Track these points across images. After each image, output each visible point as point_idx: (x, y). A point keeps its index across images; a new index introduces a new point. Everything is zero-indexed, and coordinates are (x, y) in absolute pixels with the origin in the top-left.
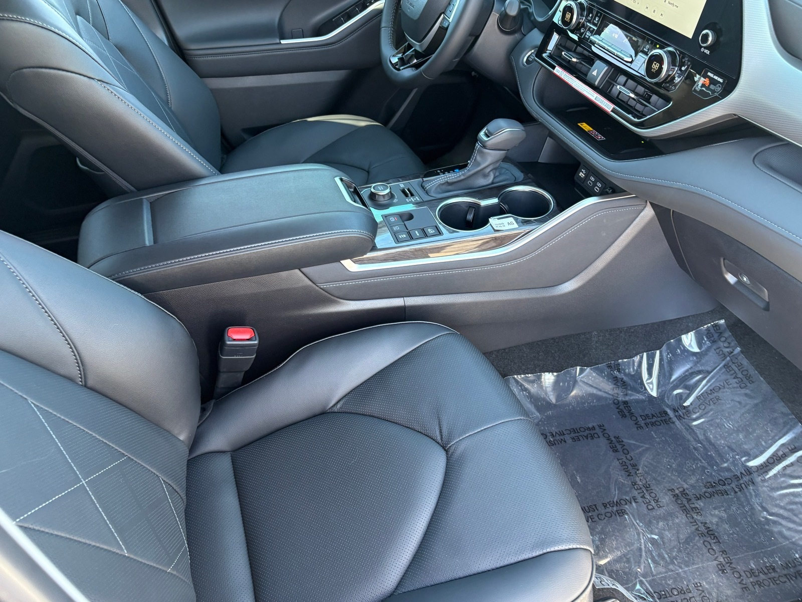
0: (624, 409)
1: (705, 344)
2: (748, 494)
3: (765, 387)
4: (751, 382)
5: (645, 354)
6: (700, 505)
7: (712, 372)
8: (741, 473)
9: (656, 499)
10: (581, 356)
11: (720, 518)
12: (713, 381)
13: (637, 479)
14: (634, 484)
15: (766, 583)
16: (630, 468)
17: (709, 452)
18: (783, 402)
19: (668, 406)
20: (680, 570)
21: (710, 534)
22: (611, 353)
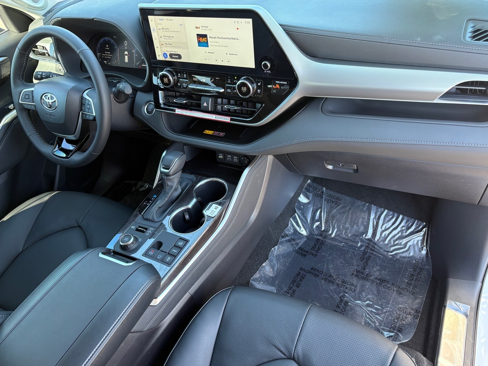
0: (302, 252)
1: (309, 196)
2: (377, 250)
3: (348, 199)
4: (340, 200)
5: (291, 219)
6: (368, 272)
7: (322, 206)
8: (368, 243)
9: (351, 284)
10: (270, 243)
11: (379, 270)
12: (325, 210)
13: (337, 281)
14: (338, 285)
15: (416, 284)
16: (329, 279)
17: (349, 244)
18: (359, 200)
19: (317, 235)
20: (389, 309)
21: (382, 281)
22: (280, 231)
